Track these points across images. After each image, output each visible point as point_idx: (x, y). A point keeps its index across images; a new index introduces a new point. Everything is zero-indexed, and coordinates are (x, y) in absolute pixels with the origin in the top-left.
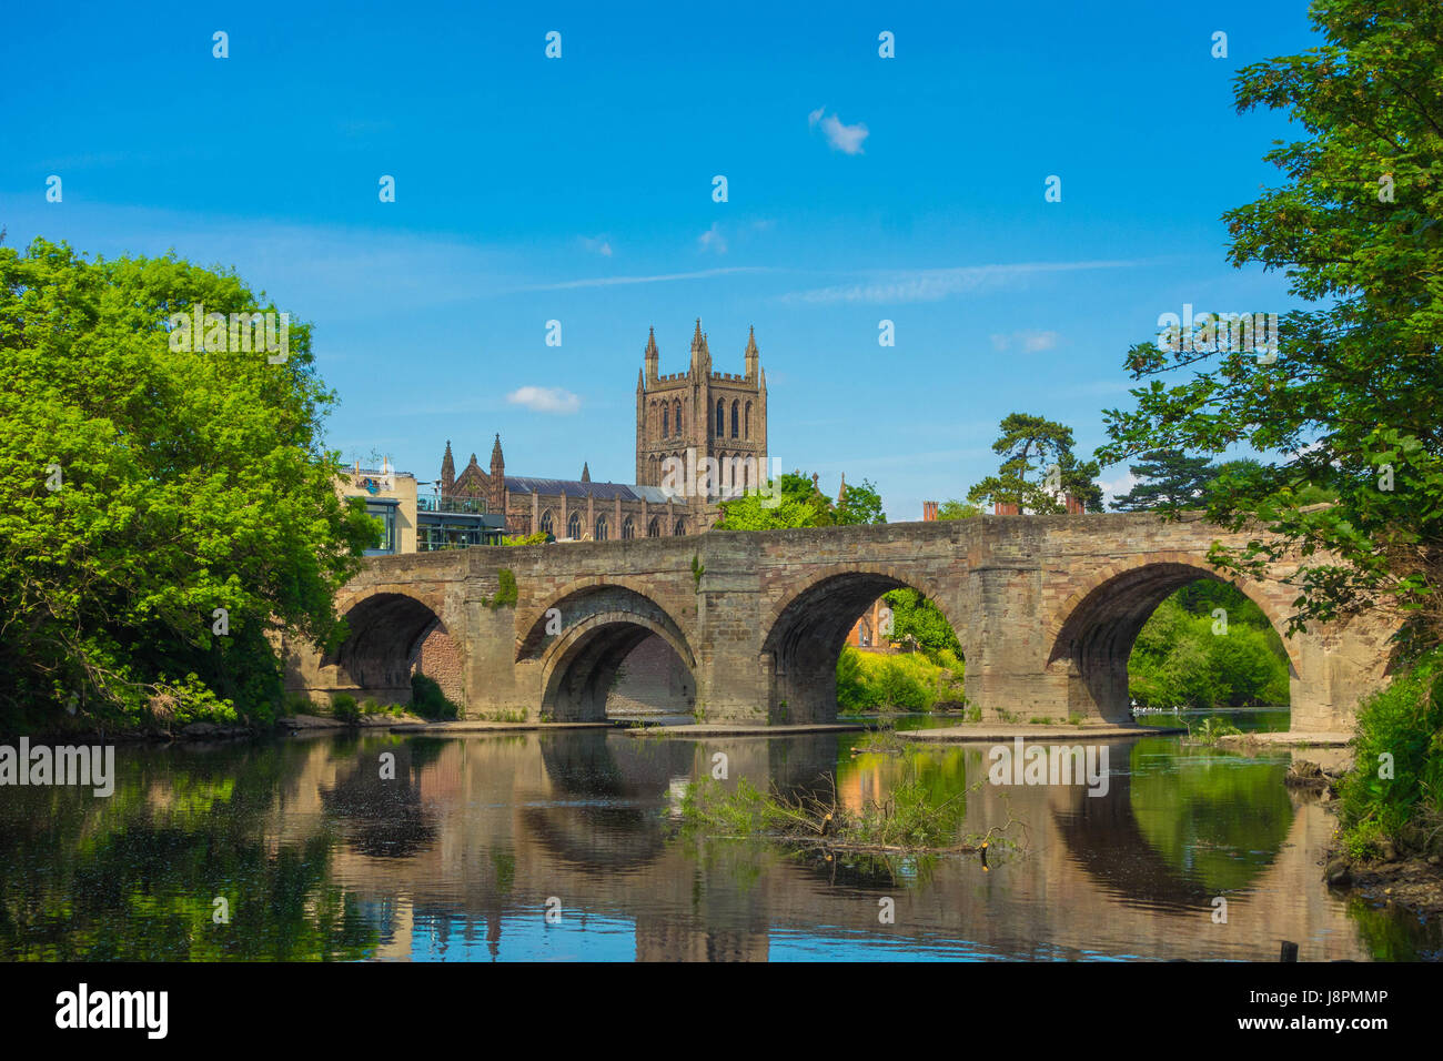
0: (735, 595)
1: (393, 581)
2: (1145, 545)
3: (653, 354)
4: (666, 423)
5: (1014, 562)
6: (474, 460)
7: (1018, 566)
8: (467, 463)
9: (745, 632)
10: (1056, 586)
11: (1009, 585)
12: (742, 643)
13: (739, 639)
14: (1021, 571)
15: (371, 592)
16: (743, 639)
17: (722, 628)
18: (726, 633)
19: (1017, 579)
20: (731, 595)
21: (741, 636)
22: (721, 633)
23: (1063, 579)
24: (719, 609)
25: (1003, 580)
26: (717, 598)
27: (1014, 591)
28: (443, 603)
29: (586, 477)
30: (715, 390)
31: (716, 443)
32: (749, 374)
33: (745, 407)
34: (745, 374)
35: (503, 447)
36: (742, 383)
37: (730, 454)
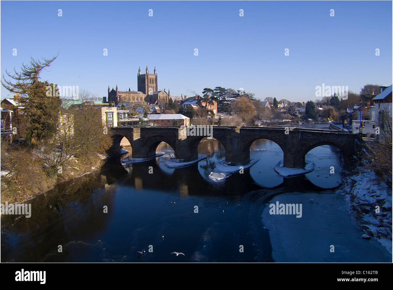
3: (139, 71)
4: (142, 82)
6: (113, 89)
8: (112, 89)
29: (130, 90)
30: (150, 77)
31: (150, 85)
32: (155, 74)
33: (154, 79)
34: (154, 74)
35: (118, 86)
36: (154, 75)
37: (152, 86)
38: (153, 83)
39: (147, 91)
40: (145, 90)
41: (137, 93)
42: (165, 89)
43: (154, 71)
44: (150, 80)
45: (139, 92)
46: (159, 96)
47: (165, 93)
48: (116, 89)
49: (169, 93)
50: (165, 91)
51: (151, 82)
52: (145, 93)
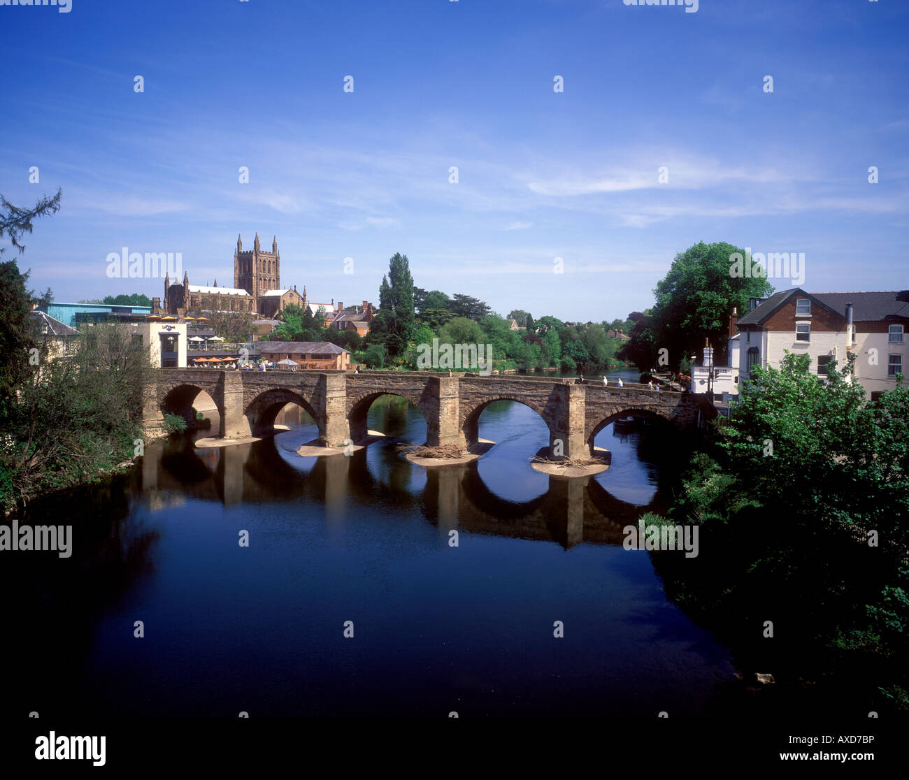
0: (337, 398)
1: (190, 380)
2: (499, 392)
3: (239, 244)
5: (450, 395)
6: (177, 281)
7: (451, 396)
8: (174, 282)
9: (340, 412)
10: (464, 403)
11: (448, 403)
14: (452, 398)
15: (180, 384)
18: (333, 413)
19: (450, 401)
20: (335, 398)
23: (467, 401)
24: (331, 404)
25: (446, 402)
26: (331, 400)
27: (450, 405)
30: (262, 257)
31: (262, 275)
32: (274, 251)
33: (272, 263)
34: (272, 252)
35: (188, 277)
36: (271, 255)
37: (267, 279)
38: (269, 272)
39: (254, 289)
40: (252, 287)
42: (295, 287)
44: (264, 265)
46: (282, 301)
47: (295, 294)
48: (184, 282)
49: (305, 296)
50: (295, 291)
51: (264, 270)
52: (251, 294)
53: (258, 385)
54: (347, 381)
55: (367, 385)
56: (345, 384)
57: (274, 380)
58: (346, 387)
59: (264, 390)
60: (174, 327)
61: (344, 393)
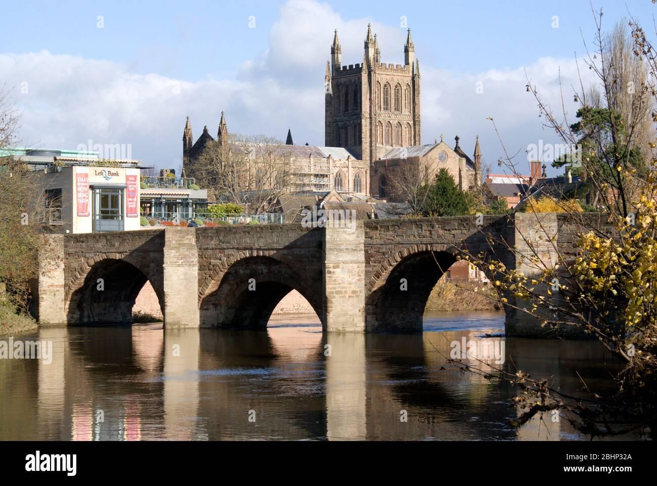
0: (347, 265)
1: (114, 250)
3: (335, 50)
6: (205, 131)
8: (201, 133)
9: (354, 292)
12: (351, 299)
13: (349, 297)
15: (100, 258)
16: (353, 297)
17: (337, 289)
18: (340, 292)
20: (344, 265)
21: (351, 295)
22: (337, 292)
24: (335, 276)
26: (334, 268)
28: (149, 266)
29: (289, 141)
30: (380, 77)
31: (383, 116)
32: (407, 63)
33: (404, 88)
34: (403, 63)
35: (227, 121)
36: (402, 70)
37: (394, 123)
38: (398, 107)
39: (366, 145)
40: (360, 142)
41: (320, 154)
42: (457, 139)
43: (406, 51)
44: (386, 93)
45: (327, 151)
46: (422, 167)
47: (451, 152)
48: (220, 133)
51: (386, 102)
52: (358, 156)
53: (222, 250)
54: (366, 233)
55: (398, 239)
56: (362, 239)
57: (247, 240)
58: (366, 245)
59: (233, 260)
60: (117, 174)
61: (361, 256)
